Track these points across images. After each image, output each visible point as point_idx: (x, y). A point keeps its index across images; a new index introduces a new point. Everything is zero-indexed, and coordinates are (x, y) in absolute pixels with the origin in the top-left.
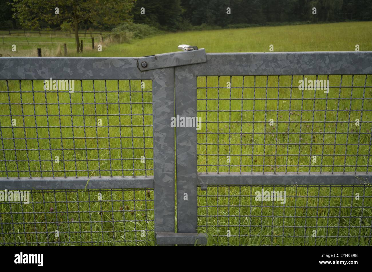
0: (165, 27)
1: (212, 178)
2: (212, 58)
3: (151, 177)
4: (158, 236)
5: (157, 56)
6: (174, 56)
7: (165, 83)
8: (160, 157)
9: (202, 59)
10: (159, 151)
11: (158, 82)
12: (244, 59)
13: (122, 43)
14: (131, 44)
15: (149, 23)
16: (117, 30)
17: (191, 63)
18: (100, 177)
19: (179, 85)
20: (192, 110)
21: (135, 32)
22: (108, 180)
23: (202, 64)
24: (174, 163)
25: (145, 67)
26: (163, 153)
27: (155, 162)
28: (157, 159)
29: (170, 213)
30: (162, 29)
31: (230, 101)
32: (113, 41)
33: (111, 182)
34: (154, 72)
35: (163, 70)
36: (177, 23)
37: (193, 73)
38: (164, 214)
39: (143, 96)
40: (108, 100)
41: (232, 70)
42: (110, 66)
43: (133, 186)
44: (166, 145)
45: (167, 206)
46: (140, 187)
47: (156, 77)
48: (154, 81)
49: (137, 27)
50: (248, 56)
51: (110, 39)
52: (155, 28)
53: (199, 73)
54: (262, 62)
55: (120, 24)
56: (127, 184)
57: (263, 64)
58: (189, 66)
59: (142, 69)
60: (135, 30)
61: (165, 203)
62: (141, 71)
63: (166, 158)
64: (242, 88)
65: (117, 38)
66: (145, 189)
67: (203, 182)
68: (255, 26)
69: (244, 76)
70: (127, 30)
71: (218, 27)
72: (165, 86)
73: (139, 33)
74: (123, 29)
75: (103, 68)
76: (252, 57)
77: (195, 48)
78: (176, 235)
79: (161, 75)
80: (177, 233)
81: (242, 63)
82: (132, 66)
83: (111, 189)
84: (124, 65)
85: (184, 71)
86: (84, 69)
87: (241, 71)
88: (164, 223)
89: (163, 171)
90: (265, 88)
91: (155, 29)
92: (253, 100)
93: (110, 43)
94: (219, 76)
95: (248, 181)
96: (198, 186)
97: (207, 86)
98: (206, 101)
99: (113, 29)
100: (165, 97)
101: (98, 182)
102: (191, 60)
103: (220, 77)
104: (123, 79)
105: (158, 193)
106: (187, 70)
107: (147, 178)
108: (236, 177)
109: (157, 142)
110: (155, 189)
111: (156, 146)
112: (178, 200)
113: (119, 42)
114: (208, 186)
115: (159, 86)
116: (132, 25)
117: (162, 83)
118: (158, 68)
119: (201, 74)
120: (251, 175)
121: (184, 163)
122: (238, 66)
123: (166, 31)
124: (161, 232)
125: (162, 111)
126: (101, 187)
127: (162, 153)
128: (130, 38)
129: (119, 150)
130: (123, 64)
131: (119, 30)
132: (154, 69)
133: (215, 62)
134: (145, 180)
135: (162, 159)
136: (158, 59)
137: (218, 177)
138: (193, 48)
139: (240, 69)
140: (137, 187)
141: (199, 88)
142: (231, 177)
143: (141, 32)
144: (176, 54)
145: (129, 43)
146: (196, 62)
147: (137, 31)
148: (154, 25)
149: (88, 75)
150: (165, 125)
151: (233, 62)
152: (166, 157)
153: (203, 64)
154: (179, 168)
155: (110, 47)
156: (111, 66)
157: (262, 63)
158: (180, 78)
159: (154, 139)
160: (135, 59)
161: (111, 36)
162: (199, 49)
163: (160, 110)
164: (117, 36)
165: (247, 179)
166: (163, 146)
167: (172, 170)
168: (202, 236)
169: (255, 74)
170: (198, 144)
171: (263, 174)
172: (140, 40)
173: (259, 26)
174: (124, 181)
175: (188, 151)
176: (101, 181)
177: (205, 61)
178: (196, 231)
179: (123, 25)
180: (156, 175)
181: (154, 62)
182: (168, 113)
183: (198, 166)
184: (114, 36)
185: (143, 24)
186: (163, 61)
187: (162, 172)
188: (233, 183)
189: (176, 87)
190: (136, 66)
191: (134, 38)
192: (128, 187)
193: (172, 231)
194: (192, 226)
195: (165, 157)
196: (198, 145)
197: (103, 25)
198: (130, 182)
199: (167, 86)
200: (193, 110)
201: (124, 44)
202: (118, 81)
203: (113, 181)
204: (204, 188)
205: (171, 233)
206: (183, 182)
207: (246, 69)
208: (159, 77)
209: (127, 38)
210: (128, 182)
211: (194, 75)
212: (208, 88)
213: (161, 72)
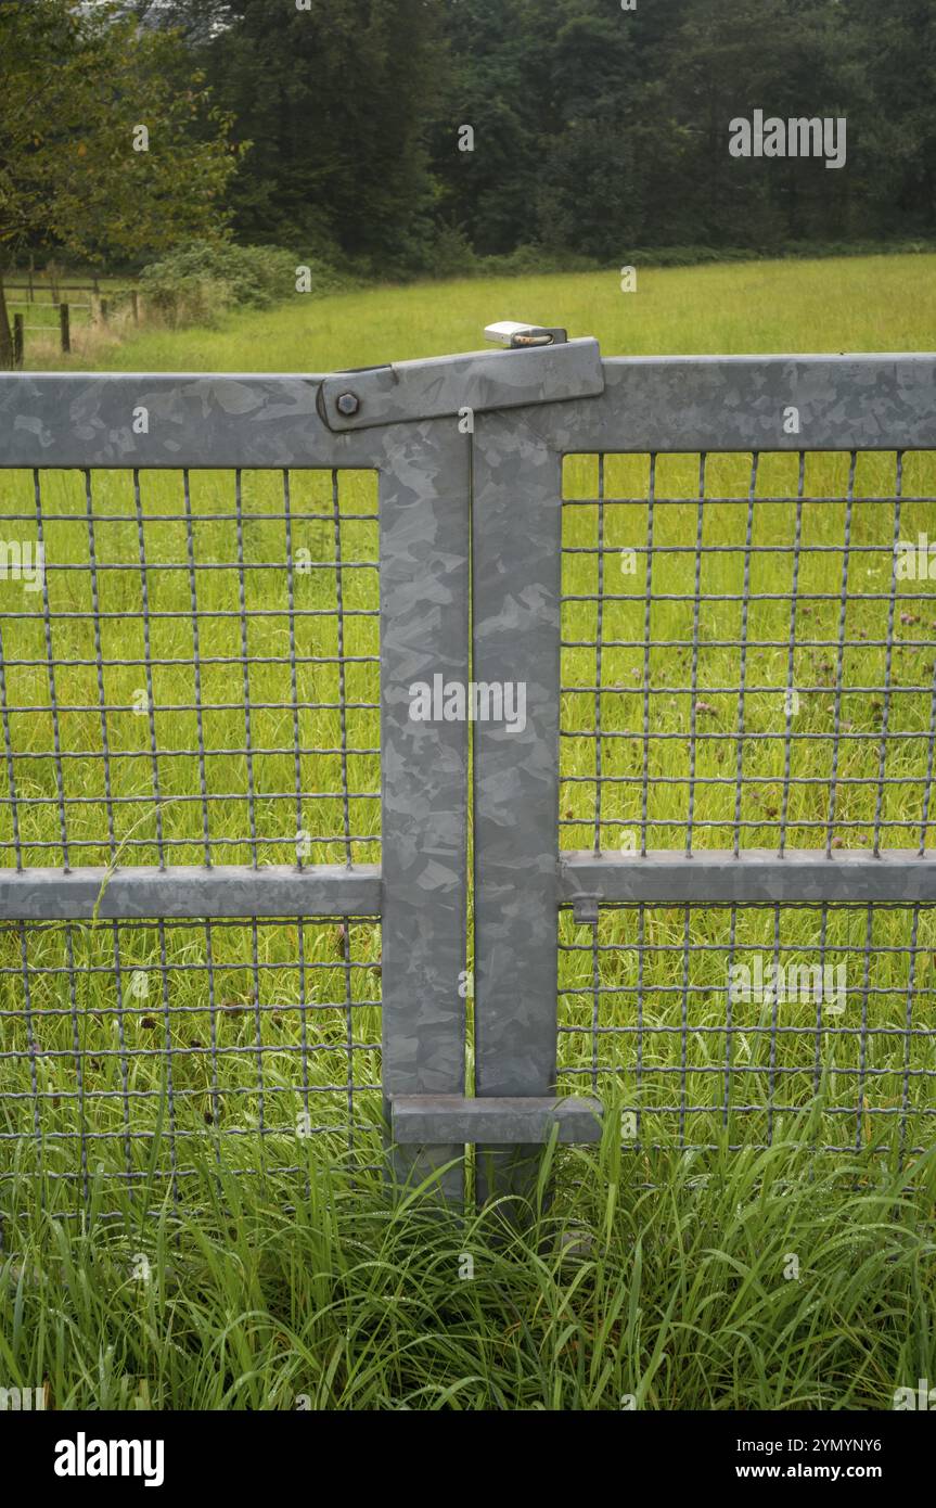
0: (364, 262)
1: (618, 873)
2: (625, 379)
3: (371, 870)
4: (398, 1110)
5: (399, 370)
6: (470, 371)
7: (433, 481)
8: (408, 787)
9: (585, 383)
10: (405, 764)
11: (402, 478)
12: (760, 381)
13: (185, 326)
14: (224, 332)
15: (297, 246)
16: (164, 272)
17: (542, 397)
18: (163, 870)
19: (487, 490)
20: (542, 595)
21: (239, 281)
22: (197, 881)
23: (585, 403)
24: (465, 814)
25: (352, 415)
26: (423, 772)
27: (389, 808)
28: (395, 794)
29: (449, 1017)
30: (352, 271)
31: (698, 556)
32: (149, 316)
33: (207, 890)
34: (386, 438)
35: (423, 429)
36: (411, 244)
37: (549, 440)
38: (420, 1022)
39: (338, 534)
40: (194, 551)
41: (709, 428)
42: (206, 412)
43: (296, 906)
44: (435, 739)
45: (436, 988)
46: (327, 908)
47: (397, 455)
48: (388, 471)
49: (246, 263)
50: (775, 368)
51: (135, 312)
52: (320, 263)
53: (570, 441)
54: (831, 396)
55: (176, 245)
56: (272, 899)
57: (835, 403)
58: (531, 412)
59: (337, 422)
60: (239, 274)
61: (428, 977)
62: (333, 431)
63: (434, 793)
64: (747, 501)
65: (165, 307)
66: (346, 917)
67: (584, 890)
68: (736, 258)
69: (756, 453)
70: (203, 274)
71: (583, 260)
72: (433, 493)
73: (255, 287)
74: (187, 270)
75: (177, 419)
76: (790, 373)
77: (557, 335)
78: (471, 1105)
79: (416, 447)
80: (474, 1100)
81: (748, 399)
82: (294, 410)
83: (208, 919)
84: (265, 406)
85: (512, 432)
86: (101, 425)
87: (745, 431)
88: (423, 1057)
89: (419, 844)
90: (844, 501)
91: (322, 270)
92: (792, 554)
93: (136, 326)
94: (653, 454)
95: (767, 888)
96: (561, 908)
97: (601, 495)
98: (601, 556)
99: (147, 270)
100: (430, 538)
101: (155, 888)
102: (541, 386)
103: (659, 456)
104: (260, 463)
105: (400, 935)
106: (523, 426)
107: (352, 875)
108: (718, 868)
109: (397, 725)
110: (386, 921)
111: (390, 742)
112: (481, 965)
113: (171, 323)
114: (600, 907)
115: (409, 495)
116: (224, 253)
117: (421, 482)
118: (400, 417)
119: (581, 446)
120: (780, 862)
121: (503, 812)
122: (732, 410)
123: (367, 276)
124: (409, 1092)
125: (422, 597)
126: (165, 907)
127: (415, 771)
128: (216, 304)
129: (243, 757)
130: (259, 402)
131: (170, 271)
132: (387, 424)
133: (641, 396)
134: (344, 882)
135: (416, 795)
136: (404, 379)
137: (644, 871)
138: (550, 334)
139: (744, 425)
140: (315, 911)
141: (569, 503)
142: (697, 871)
143: (262, 282)
144: (481, 359)
145: (212, 325)
146: (562, 395)
147: (245, 276)
148: (315, 254)
149: (114, 446)
150: (430, 657)
151: (713, 395)
152: (434, 787)
153: (592, 403)
154: (483, 832)
155: (135, 343)
156: (210, 410)
157: (835, 397)
158: (493, 459)
159: (385, 715)
160: (309, 382)
161: (139, 299)
162: (574, 340)
163: (411, 591)
164: (163, 300)
165: (762, 877)
166: (421, 743)
167: (458, 841)
168: (578, 1110)
169: (803, 444)
170: (563, 734)
171: (829, 856)
172: (259, 313)
173: (757, 258)
174: (262, 886)
175: (520, 764)
176: (165, 885)
177: (597, 390)
178: (553, 1093)
179: (187, 249)
180: (390, 858)
181: (387, 396)
182: (444, 608)
183: (561, 827)
184: (152, 296)
185: (273, 246)
186: (426, 391)
187: (414, 850)
188: (707, 894)
189: (476, 500)
190: (314, 410)
191: (235, 306)
192: (277, 911)
193: (452, 1091)
194: (534, 1067)
195: (428, 787)
196: (562, 738)
197: (105, 251)
198: (285, 891)
199: (439, 493)
200: (549, 594)
201: (192, 333)
202: (238, 473)
203: (217, 885)
204: (585, 913)
205: (449, 1098)
206: (503, 888)
207: (767, 423)
208: (406, 456)
209: (206, 305)
210: (276, 890)
211: (550, 449)
212: (608, 502)
213: (416, 437)
